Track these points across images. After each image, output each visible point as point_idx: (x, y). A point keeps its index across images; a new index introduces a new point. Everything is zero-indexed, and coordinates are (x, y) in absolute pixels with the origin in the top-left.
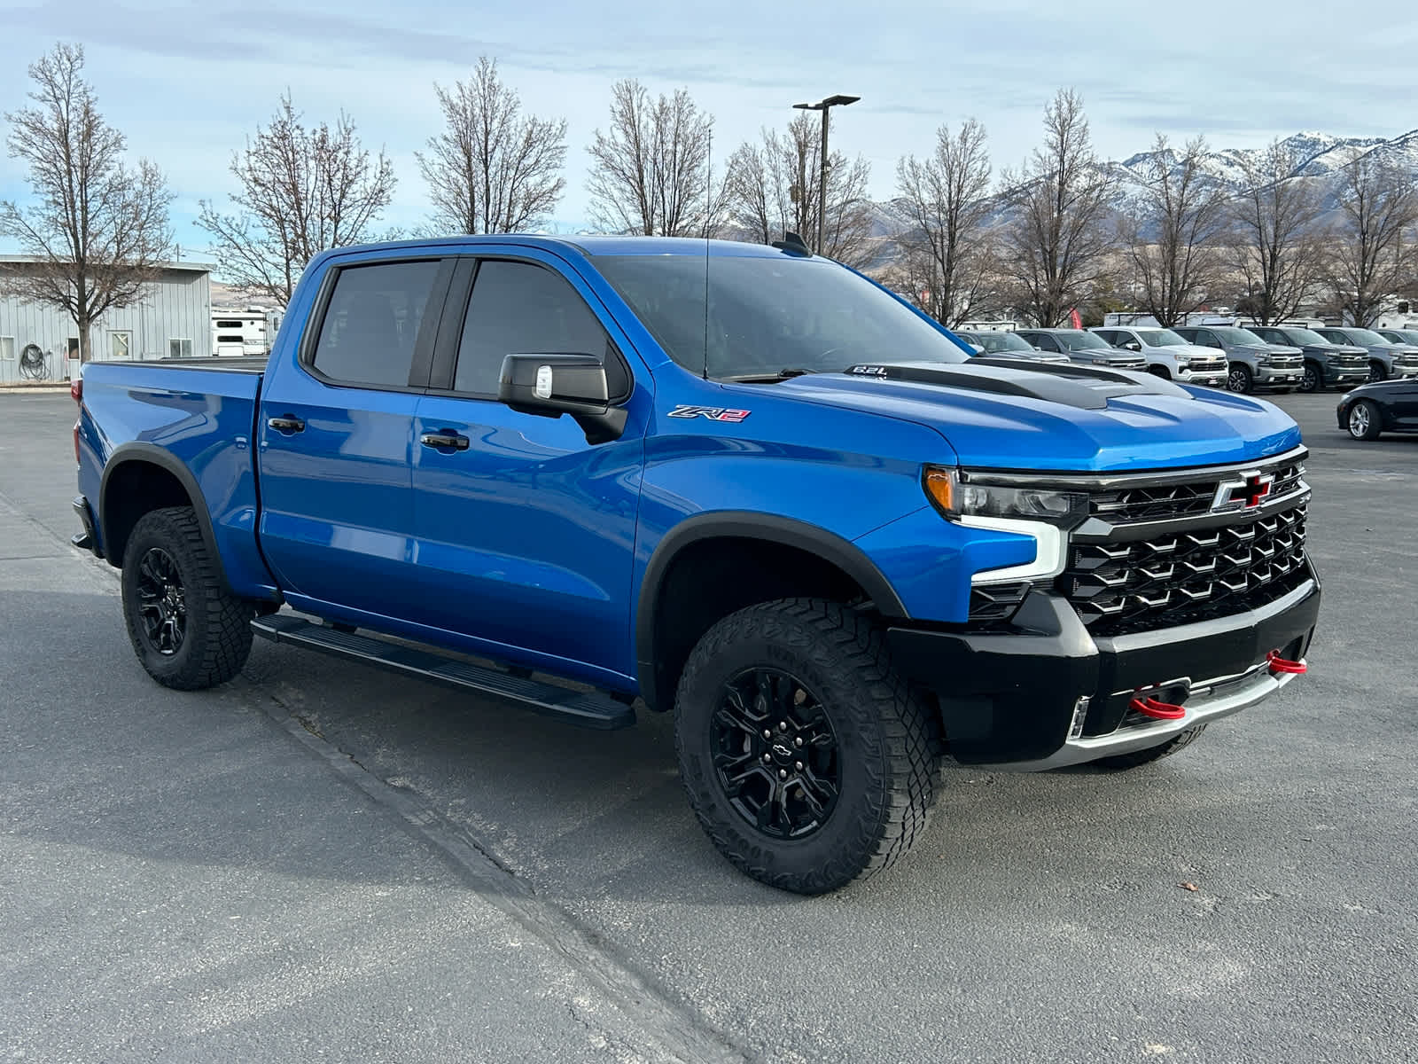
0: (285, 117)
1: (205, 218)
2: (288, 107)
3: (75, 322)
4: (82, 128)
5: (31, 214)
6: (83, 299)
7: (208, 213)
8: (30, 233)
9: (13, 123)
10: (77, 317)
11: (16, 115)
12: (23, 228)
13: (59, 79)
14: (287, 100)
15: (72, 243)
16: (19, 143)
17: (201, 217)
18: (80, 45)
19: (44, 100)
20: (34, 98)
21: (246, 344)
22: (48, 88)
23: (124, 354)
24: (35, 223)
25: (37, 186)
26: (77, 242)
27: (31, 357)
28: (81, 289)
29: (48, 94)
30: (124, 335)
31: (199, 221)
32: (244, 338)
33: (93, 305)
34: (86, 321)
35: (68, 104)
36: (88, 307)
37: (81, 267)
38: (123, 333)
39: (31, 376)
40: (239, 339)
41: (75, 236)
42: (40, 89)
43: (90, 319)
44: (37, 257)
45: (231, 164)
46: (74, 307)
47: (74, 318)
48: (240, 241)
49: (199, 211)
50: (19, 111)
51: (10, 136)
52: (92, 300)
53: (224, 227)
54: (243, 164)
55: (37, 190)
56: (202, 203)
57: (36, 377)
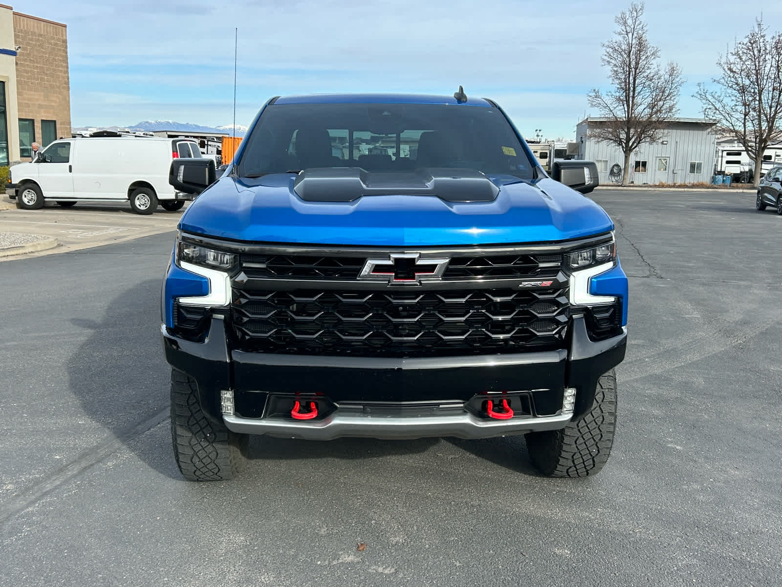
0: (757, 30)
1: (700, 93)
2: (760, 24)
3: (623, 152)
4: (638, 47)
5: (607, 95)
6: (628, 139)
7: (702, 90)
8: (605, 105)
9: (605, 48)
10: (624, 150)
11: (607, 44)
12: (602, 102)
13: (630, 22)
14: (759, 20)
15: (626, 109)
16: (606, 58)
17: (697, 93)
18: (643, 2)
19: (620, 34)
20: (616, 34)
21: (742, 165)
22: (623, 28)
23: (664, 170)
24: (609, 100)
25: (613, 80)
26: (628, 109)
27: (615, 171)
28: (628, 134)
29: (623, 31)
30: (665, 159)
31: (696, 95)
32: (742, 162)
33: (634, 143)
34: (628, 152)
35: (633, 35)
36: (630, 144)
37: (629, 123)
38: (665, 158)
39: (614, 180)
40: (738, 162)
41: (628, 106)
42: (620, 28)
43: (631, 150)
44: (607, 118)
45: (718, 61)
46: (623, 144)
47: (623, 150)
48: (718, 105)
49: (697, 89)
50: (608, 41)
51: (603, 55)
52: (633, 140)
53: (710, 98)
54: (724, 60)
55: (613, 82)
56: (699, 85)
57: (616, 181)
